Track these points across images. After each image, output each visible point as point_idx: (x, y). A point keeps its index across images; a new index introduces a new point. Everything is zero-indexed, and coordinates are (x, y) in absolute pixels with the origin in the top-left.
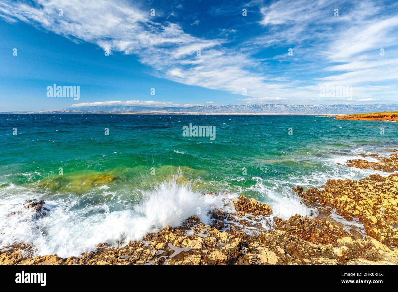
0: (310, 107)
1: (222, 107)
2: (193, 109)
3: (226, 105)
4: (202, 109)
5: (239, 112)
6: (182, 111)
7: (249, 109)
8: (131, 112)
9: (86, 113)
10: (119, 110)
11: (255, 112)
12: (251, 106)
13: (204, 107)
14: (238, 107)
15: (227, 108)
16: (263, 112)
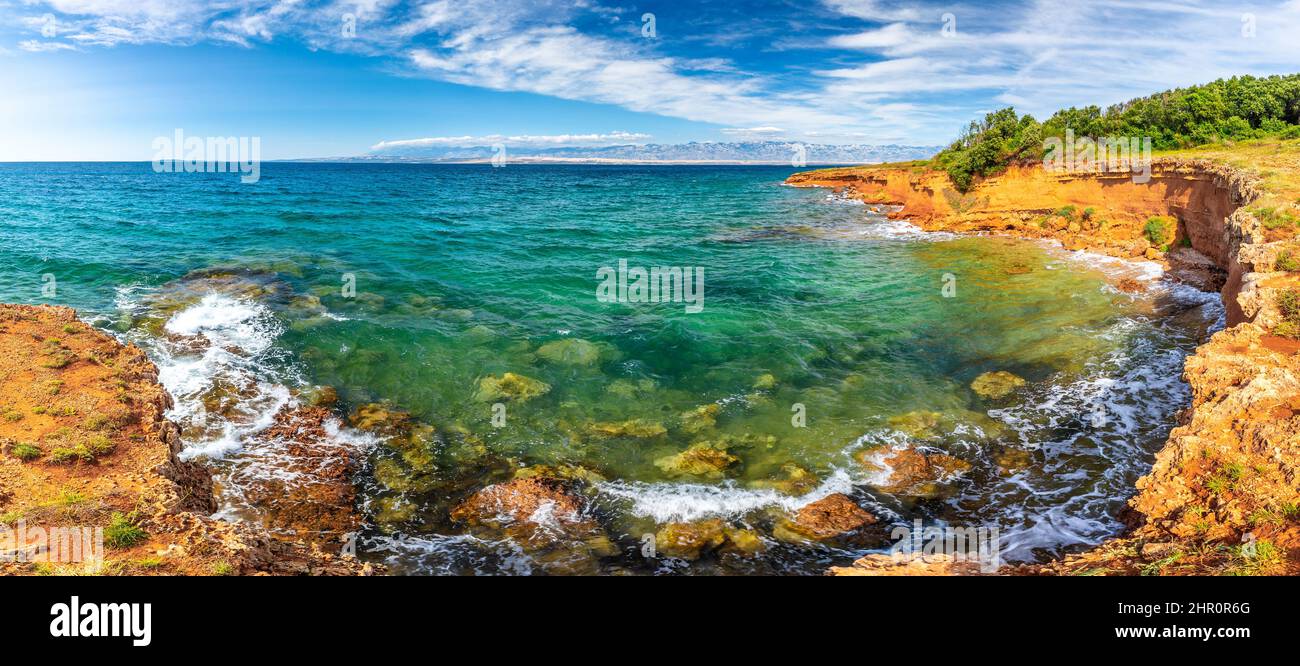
0: (846, 148)
1: (676, 146)
2: (612, 151)
3: (686, 142)
4: (630, 152)
5: (713, 158)
6: (586, 156)
7: (733, 152)
8: (479, 159)
9: (396, 161)
10: (458, 156)
11: (746, 158)
12: (738, 146)
13: (635, 147)
14: (710, 148)
15: (688, 148)
16: (761, 159)
